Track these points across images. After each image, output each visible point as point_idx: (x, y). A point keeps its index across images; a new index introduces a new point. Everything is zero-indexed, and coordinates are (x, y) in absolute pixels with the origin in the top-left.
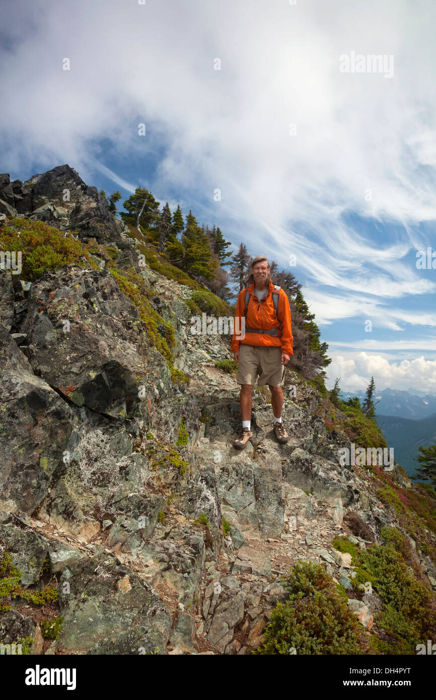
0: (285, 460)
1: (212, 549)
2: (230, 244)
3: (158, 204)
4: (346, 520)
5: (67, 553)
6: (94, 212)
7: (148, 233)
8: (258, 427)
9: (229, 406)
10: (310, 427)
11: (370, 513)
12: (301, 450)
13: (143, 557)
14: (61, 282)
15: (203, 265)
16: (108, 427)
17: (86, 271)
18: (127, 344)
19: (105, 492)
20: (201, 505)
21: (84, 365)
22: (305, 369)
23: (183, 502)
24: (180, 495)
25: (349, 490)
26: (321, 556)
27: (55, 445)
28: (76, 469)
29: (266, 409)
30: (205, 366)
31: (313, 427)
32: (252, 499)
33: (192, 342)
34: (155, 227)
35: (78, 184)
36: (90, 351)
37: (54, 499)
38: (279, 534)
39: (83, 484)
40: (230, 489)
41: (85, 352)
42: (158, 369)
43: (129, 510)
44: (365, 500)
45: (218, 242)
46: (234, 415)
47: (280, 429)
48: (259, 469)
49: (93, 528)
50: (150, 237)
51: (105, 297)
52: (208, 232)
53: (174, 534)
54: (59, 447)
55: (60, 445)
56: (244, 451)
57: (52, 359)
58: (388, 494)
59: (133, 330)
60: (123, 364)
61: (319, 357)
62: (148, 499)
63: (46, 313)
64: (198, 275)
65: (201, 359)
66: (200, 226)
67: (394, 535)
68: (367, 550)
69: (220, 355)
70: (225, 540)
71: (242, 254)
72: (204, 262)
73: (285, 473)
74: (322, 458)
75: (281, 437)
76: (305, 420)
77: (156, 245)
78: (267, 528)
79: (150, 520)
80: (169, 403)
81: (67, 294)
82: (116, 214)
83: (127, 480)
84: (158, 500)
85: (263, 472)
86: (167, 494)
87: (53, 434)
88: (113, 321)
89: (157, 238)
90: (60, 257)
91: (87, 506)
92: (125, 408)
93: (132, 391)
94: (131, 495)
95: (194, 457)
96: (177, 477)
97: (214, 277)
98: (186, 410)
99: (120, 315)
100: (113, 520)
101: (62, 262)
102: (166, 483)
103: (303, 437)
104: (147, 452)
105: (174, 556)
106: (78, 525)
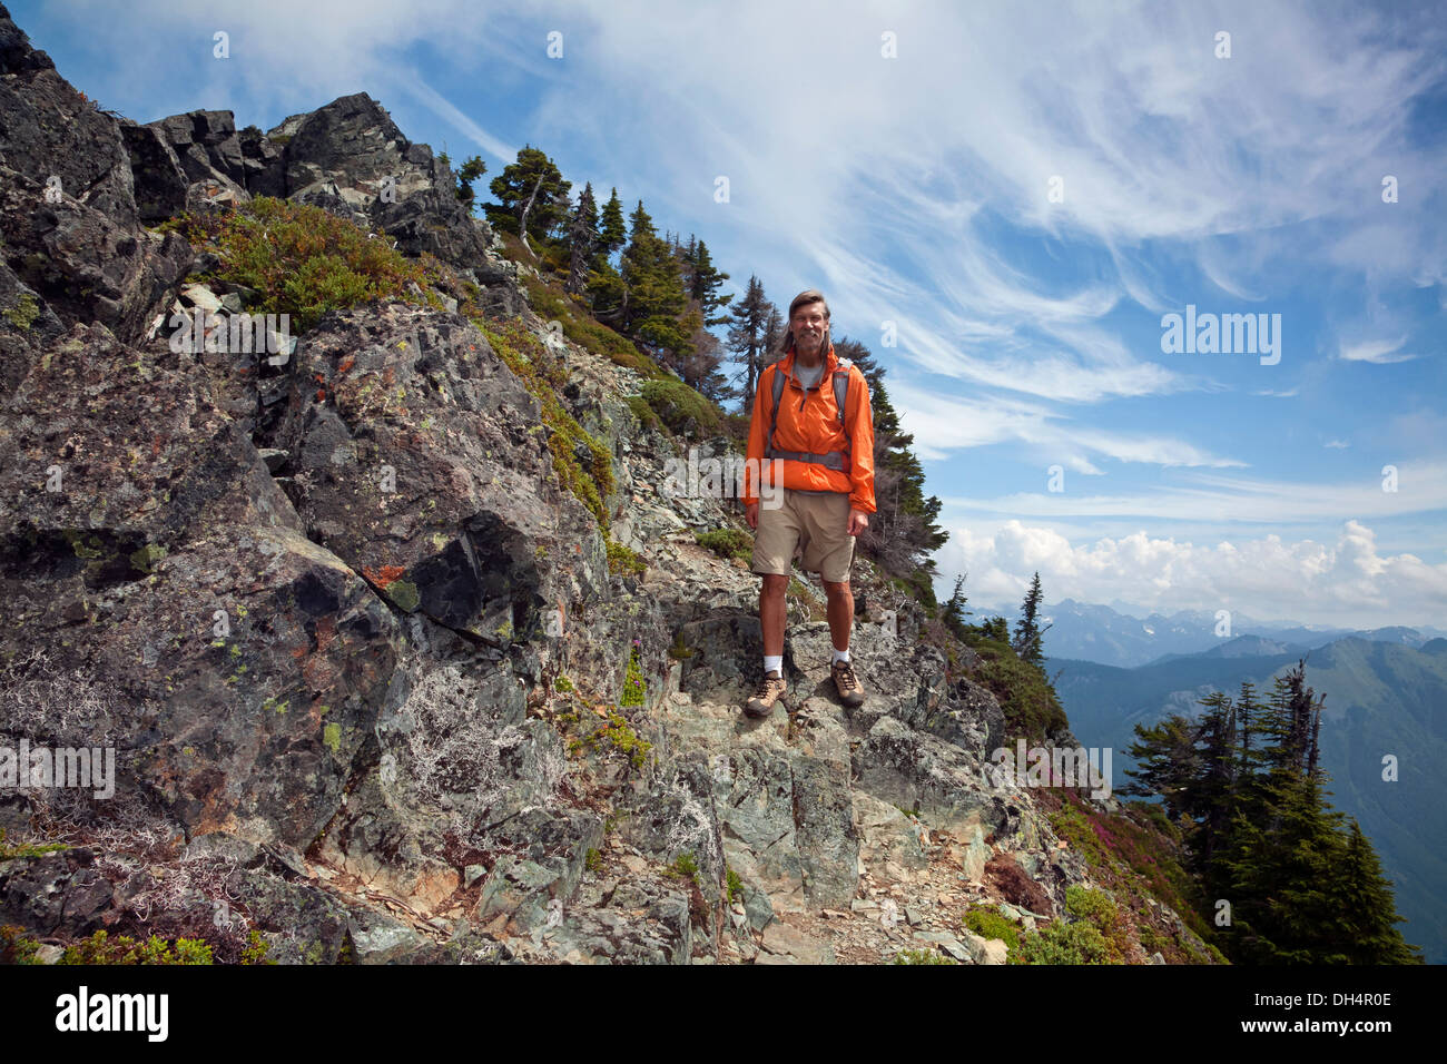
0: (859, 743)
1: (705, 928)
2: (726, 277)
3: (568, 186)
4: (992, 872)
5: (391, 933)
6: (425, 200)
7: (545, 252)
8: (796, 669)
9: (733, 624)
10: (912, 672)
11: (1043, 856)
12: (893, 721)
13: (556, 944)
14: (365, 336)
15: (668, 323)
16: (472, 660)
17: (421, 312)
18: (515, 476)
19: (471, 803)
20: (680, 834)
21: (420, 521)
22: (890, 554)
23: (639, 827)
24: (633, 813)
25: (996, 808)
26: (940, 947)
27: (356, 697)
28: (403, 752)
29: (813, 632)
30: (675, 542)
31: (917, 672)
32: (787, 823)
33: (644, 491)
34: (561, 237)
35: (388, 139)
36: (434, 490)
37: (355, 820)
38: (848, 900)
39: (418, 785)
40: (739, 802)
41: (421, 491)
42: (579, 539)
43: (522, 842)
44: (1031, 829)
45: (700, 272)
46: (745, 643)
47: (845, 676)
48: (803, 760)
49: (445, 883)
50: (550, 260)
51: (464, 372)
52: (680, 250)
53: (623, 895)
54: (366, 701)
55: (367, 697)
56: (767, 722)
57: (348, 507)
58: (1070, 825)
59: (528, 446)
60: (506, 519)
61: (920, 529)
62: (566, 819)
63: (334, 403)
64: (656, 346)
65: (667, 526)
66: (660, 235)
67: (1094, 904)
68: (1040, 933)
69: (705, 522)
70: (732, 913)
71: (753, 300)
72: (670, 317)
73: (857, 770)
74: (938, 738)
75: (848, 692)
76: (901, 657)
77: (564, 277)
78: (821, 888)
79: (569, 865)
80: (604, 613)
81: (379, 363)
82: (474, 207)
83: (517, 777)
84: (586, 821)
85: (811, 767)
86: (605, 810)
87: (352, 672)
88: (483, 424)
89: (566, 260)
90: (362, 280)
91: (430, 833)
92: (511, 619)
93: (527, 579)
94: (527, 810)
95: (661, 730)
96: (627, 773)
97: (691, 349)
98: (640, 631)
99: (498, 412)
100: (488, 866)
101: (367, 293)
102: (601, 787)
103: (895, 694)
104: (559, 718)
105: (626, 942)
106: (411, 876)
